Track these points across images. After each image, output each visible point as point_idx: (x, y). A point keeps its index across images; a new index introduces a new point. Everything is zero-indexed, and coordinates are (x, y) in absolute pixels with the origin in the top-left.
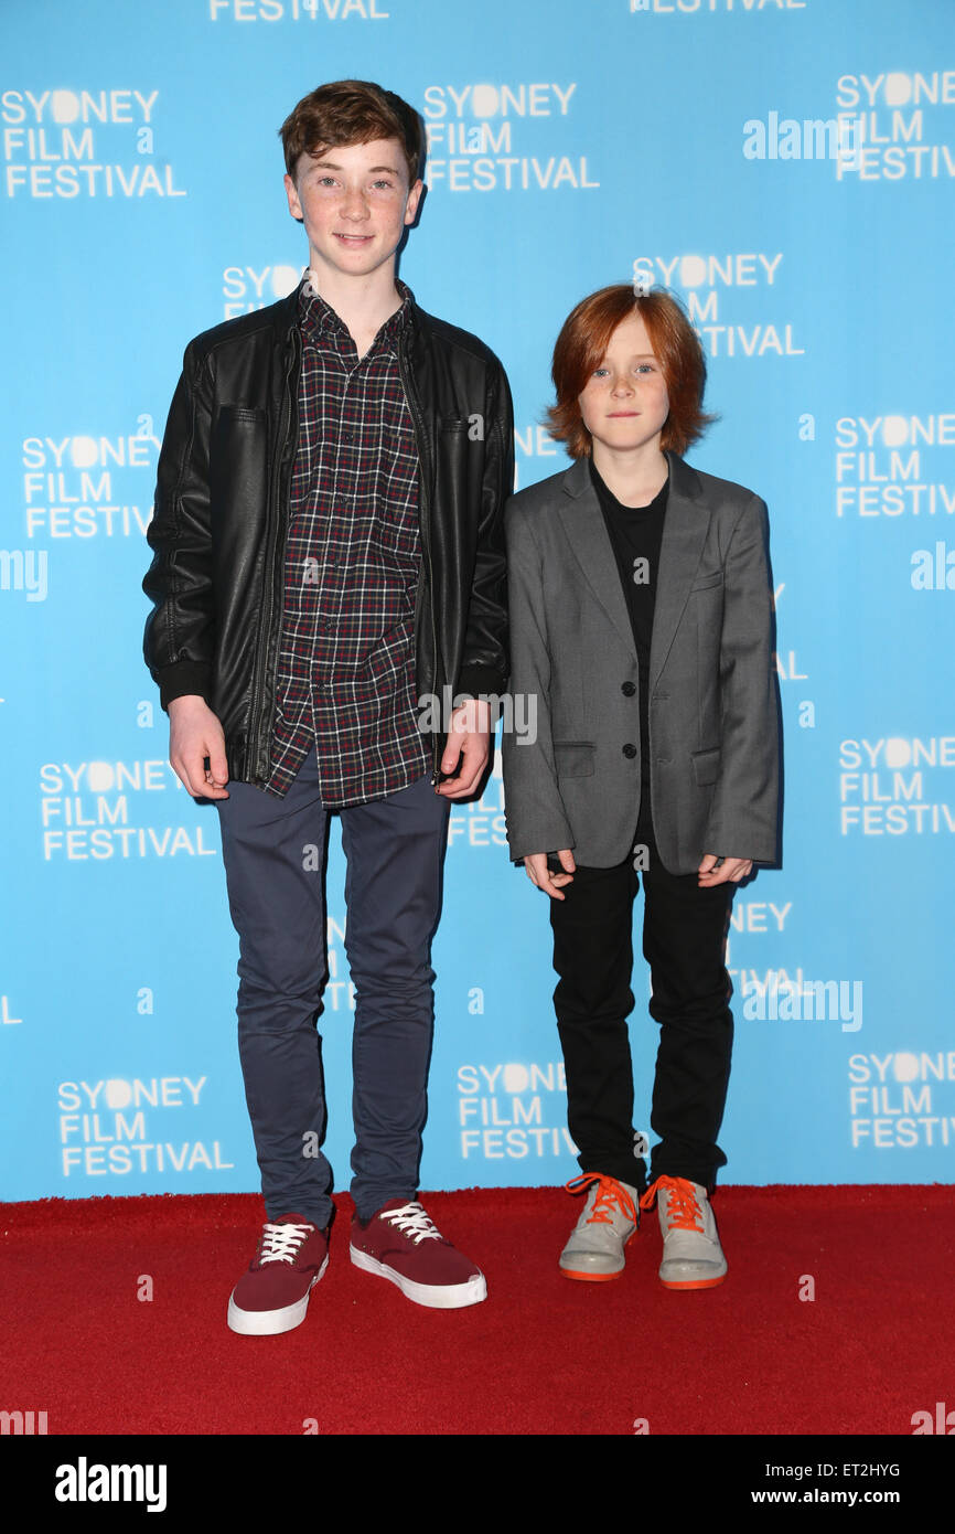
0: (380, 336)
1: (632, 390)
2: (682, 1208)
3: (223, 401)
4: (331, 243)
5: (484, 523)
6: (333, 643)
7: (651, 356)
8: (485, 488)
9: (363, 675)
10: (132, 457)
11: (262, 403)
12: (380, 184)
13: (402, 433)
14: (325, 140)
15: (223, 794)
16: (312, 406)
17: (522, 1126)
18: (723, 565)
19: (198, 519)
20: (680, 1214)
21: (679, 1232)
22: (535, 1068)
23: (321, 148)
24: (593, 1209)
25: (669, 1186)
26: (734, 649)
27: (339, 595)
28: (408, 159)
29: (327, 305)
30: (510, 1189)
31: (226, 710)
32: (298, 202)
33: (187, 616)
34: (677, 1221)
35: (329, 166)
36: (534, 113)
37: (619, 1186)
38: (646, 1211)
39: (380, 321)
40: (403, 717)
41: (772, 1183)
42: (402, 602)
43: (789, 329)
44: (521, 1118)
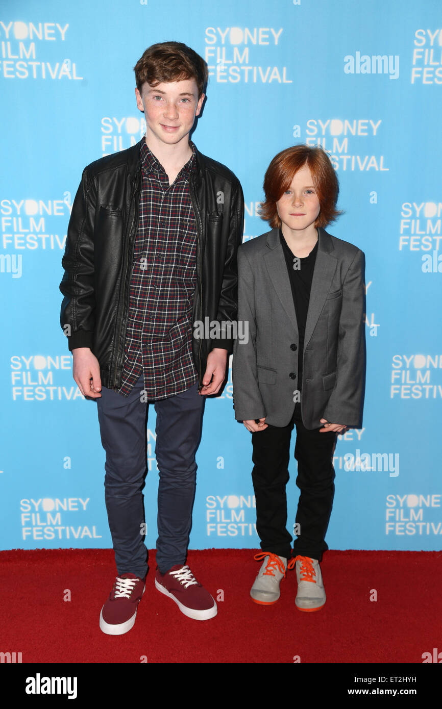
0: (180, 174)
1: (303, 203)
2: (307, 571)
3: (101, 203)
4: (159, 128)
5: (228, 261)
6: (153, 325)
7: (312, 187)
8: (229, 244)
9: (167, 340)
10: (55, 210)
11: (121, 206)
12: (184, 100)
13: (189, 221)
14: (157, 78)
15: (99, 395)
16: (145, 207)
17: (235, 522)
18: (342, 286)
19: (88, 258)
20: (305, 573)
21: (305, 582)
22: (242, 498)
23: (156, 82)
24: (266, 568)
25: (301, 560)
26: (345, 326)
27: (156, 302)
28: (198, 86)
29: (155, 157)
30: (228, 549)
31: (101, 353)
32: (142, 102)
33: (82, 308)
34: (304, 577)
35: (159, 91)
36: (261, 43)
37: (279, 559)
38: (290, 570)
39: (181, 165)
40: (185, 357)
41: (348, 549)
42: (186, 305)
43: (382, 158)
44: (235, 519)
